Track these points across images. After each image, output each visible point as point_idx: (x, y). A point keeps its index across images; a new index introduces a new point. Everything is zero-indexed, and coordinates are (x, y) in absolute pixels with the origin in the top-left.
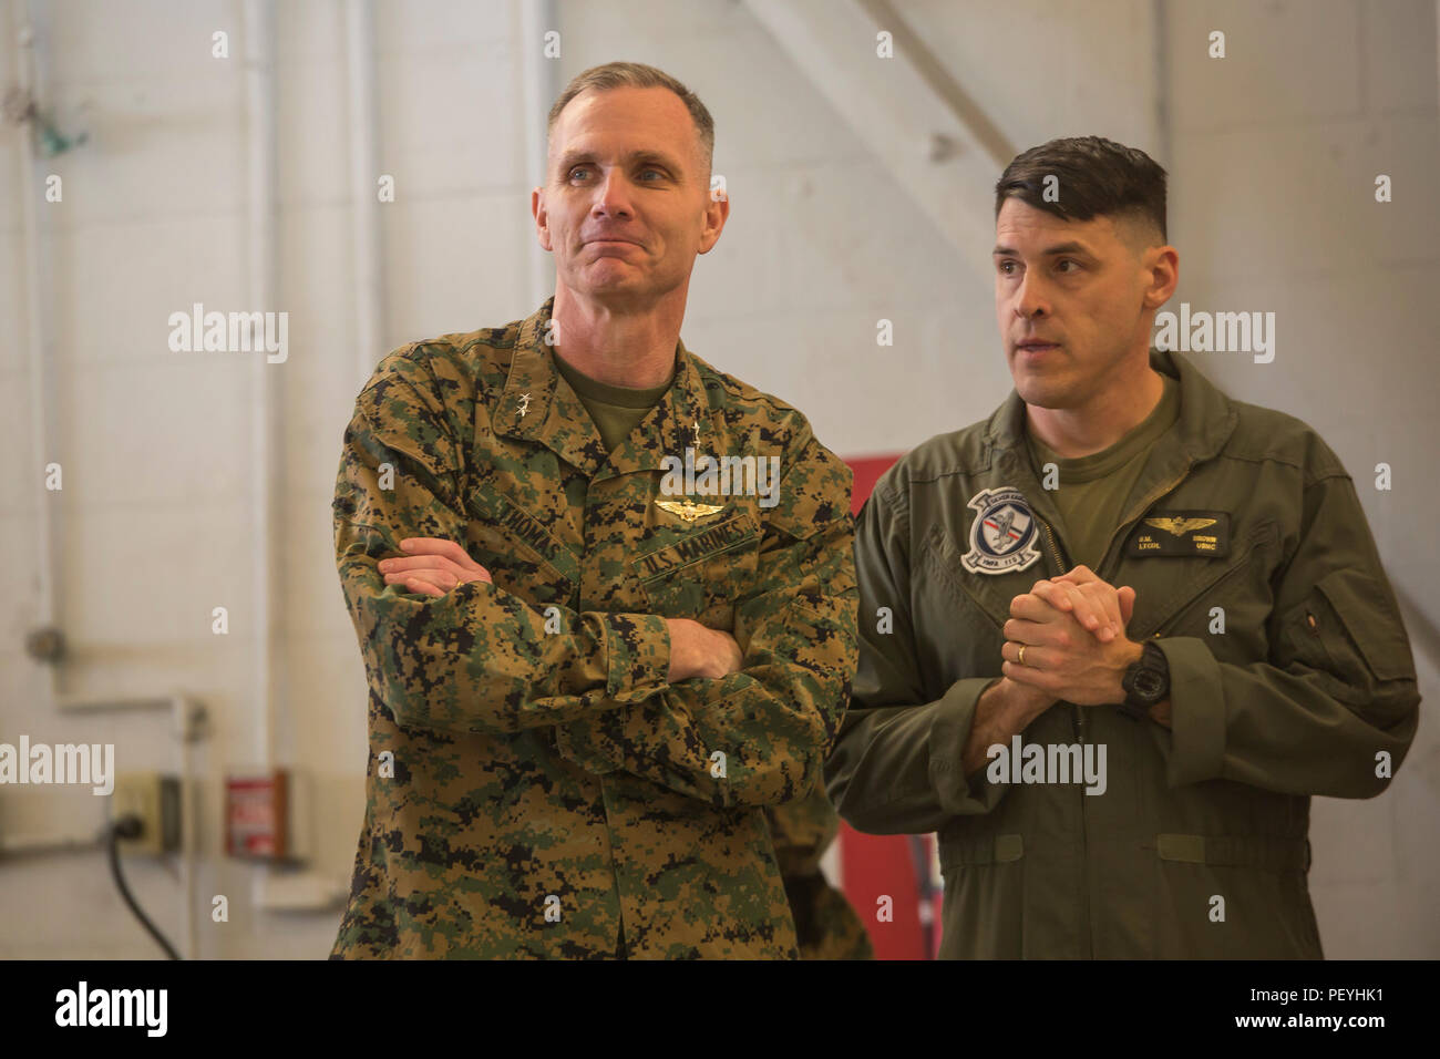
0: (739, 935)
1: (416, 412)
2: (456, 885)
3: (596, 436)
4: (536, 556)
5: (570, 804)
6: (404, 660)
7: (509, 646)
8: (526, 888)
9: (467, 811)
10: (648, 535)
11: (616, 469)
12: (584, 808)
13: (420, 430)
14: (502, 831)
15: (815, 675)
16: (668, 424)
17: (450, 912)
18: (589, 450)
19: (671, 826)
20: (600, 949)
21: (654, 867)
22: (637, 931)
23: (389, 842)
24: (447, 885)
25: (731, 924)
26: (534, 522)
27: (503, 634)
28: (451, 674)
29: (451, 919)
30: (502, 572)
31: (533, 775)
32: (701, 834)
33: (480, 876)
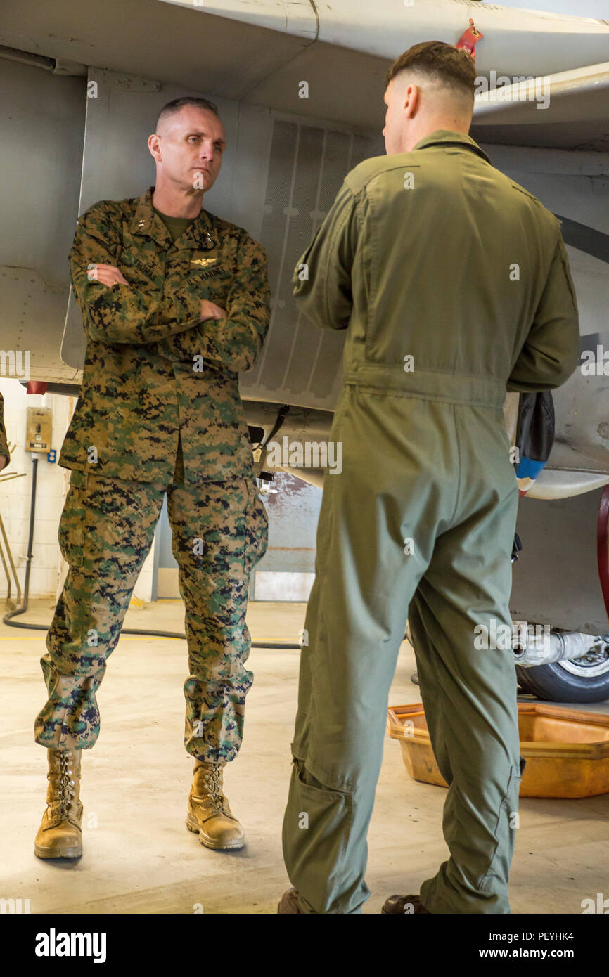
0: (224, 425)
1: (99, 221)
2: (118, 405)
3: (169, 235)
4: (146, 279)
5: (161, 373)
6: (94, 317)
7: (136, 308)
8: (144, 404)
9: (124, 379)
10: (189, 273)
11: (177, 248)
12: (165, 374)
13: (102, 228)
14: (138, 384)
15: (257, 321)
16: (196, 232)
17: (115, 416)
18: (167, 240)
19: (200, 381)
20: (173, 427)
21: (193, 397)
22: (185, 420)
23: (96, 389)
24: (115, 405)
25: (220, 421)
26: (147, 266)
27: (133, 303)
28: (113, 320)
29: (115, 418)
30: (135, 285)
31: (146, 362)
32: (209, 386)
33: (128, 402)
